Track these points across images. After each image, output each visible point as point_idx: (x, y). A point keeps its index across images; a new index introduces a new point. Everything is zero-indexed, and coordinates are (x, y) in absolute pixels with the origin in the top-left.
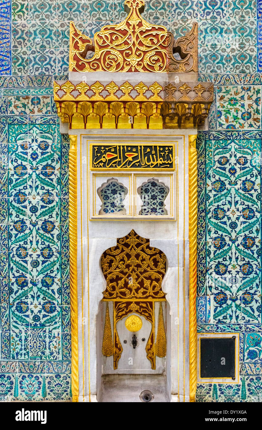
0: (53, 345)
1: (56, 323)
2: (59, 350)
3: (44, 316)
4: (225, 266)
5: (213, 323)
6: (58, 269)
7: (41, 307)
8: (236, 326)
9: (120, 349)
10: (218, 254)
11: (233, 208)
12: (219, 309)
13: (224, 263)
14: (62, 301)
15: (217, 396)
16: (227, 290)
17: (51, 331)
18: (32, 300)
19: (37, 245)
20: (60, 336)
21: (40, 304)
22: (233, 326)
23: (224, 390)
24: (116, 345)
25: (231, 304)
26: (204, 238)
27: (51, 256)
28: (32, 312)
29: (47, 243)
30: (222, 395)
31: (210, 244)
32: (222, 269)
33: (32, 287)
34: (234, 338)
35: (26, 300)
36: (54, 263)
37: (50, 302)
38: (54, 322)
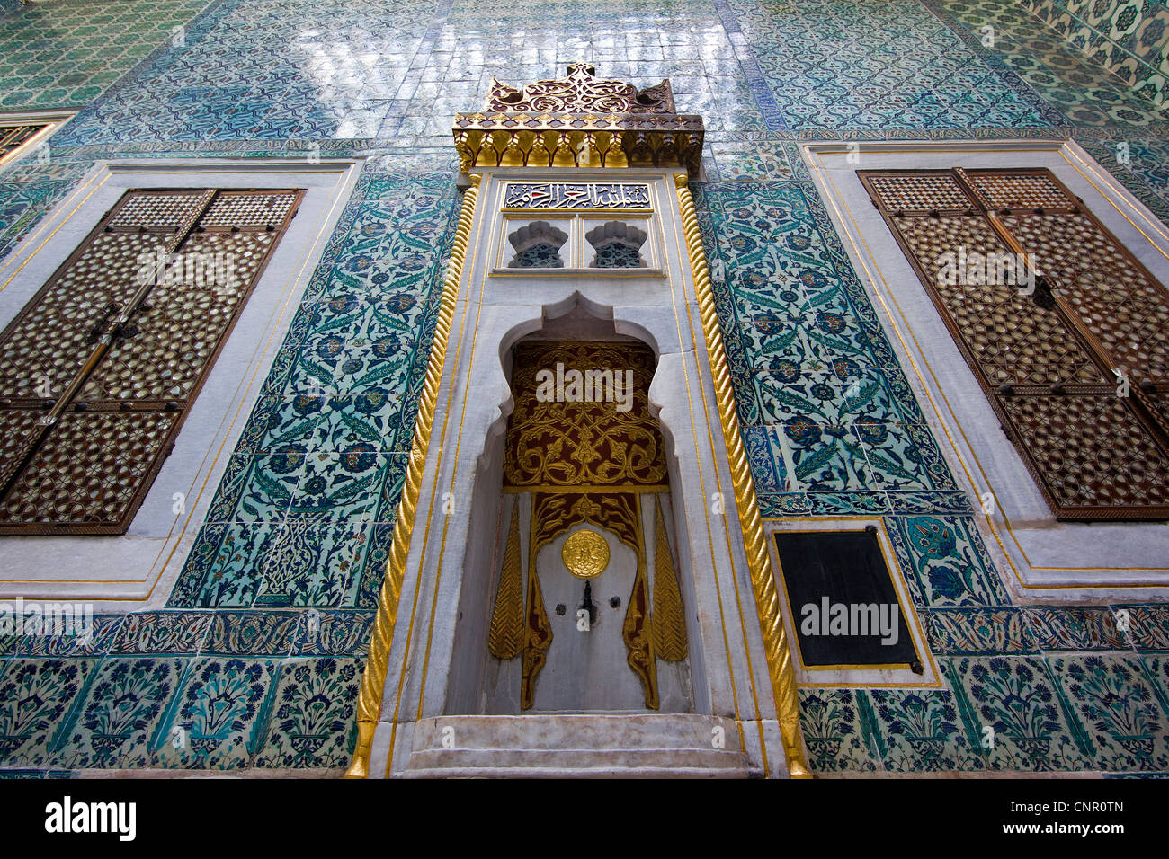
0: (340, 558)
1: (365, 496)
2: (352, 573)
3: (339, 479)
4: (793, 364)
5: (799, 491)
6: (402, 374)
7: (336, 456)
8: (866, 498)
9: (544, 635)
10: (770, 343)
11: (779, 270)
12: (804, 456)
13: (791, 358)
14: (395, 442)
15: (880, 743)
16: (812, 411)
17: (345, 520)
18: (319, 440)
19: (368, 333)
20: (368, 532)
21: (337, 450)
22: (858, 499)
23: (900, 714)
24: (534, 619)
25: (833, 444)
26: (732, 317)
27: (395, 352)
28: (310, 469)
29: (390, 330)
30: (898, 738)
31: (748, 326)
32: (787, 370)
33: (329, 414)
34: (871, 531)
35: (304, 443)
36: (397, 365)
37: (364, 444)
38: (359, 494)
